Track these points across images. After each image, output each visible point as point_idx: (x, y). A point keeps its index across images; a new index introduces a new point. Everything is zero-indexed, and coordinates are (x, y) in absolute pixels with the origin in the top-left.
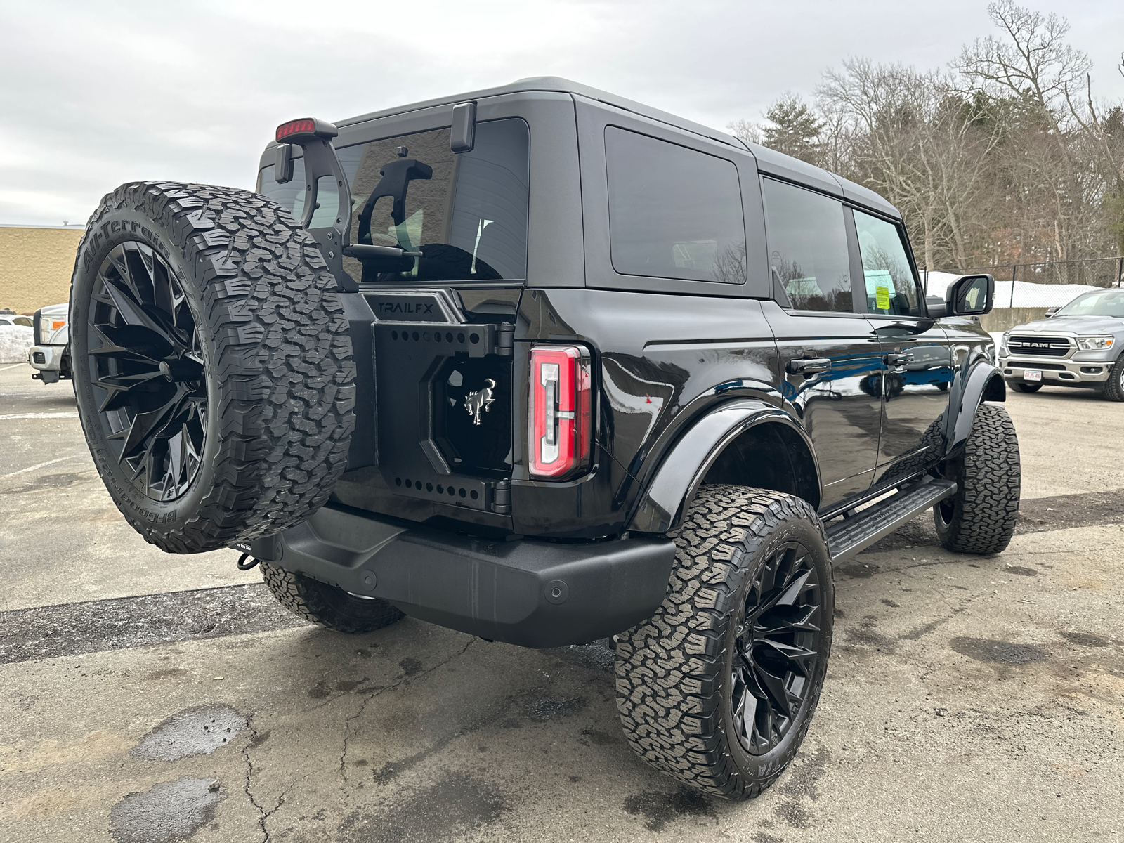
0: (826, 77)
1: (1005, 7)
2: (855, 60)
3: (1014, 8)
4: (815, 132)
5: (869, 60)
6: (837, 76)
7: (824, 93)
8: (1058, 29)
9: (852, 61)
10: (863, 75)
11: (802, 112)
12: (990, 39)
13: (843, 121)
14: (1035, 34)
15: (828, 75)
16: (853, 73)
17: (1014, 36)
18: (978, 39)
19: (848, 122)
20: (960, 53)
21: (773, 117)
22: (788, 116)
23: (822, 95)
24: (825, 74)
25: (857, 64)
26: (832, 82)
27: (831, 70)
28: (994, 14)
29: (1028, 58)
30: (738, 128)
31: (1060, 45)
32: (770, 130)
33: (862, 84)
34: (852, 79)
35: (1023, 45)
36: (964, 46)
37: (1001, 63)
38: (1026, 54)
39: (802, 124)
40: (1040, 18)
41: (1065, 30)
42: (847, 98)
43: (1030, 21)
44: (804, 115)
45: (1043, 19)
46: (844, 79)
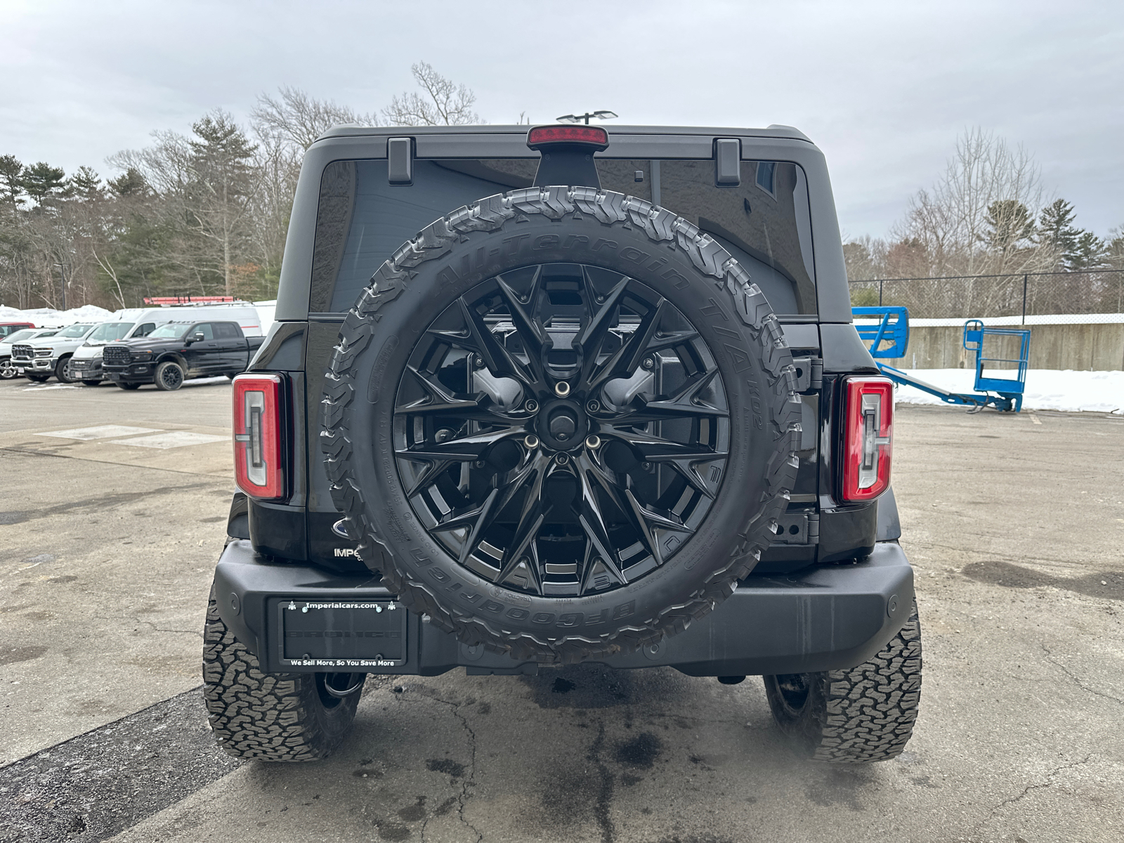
0: (263, 101)
1: (426, 70)
2: (291, 90)
3: (433, 73)
4: (246, 154)
5: (305, 93)
6: (274, 102)
7: (262, 116)
8: (467, 99)
9: (288, 91)
10: (300, 106)
11: (232, 132)
12: (416, 96)
13: (281, 147)
14: (450, 99)
15: (264, 100)
16: (290, 102)
17: (434, 97)
18: (405, 94)
19: (286, 148)
20: (391, 103)
21: (198, 131)
22: (216, 133)
23: (260, 118)
24: (261, 99)
25: (293, 95)
26: (268, 107)
27: (267, 95)
28: (417, 74)
29: (446, 119)
30: (164, 138)
31: (470, 112)
32: (197, 144)
33: (299, 114)
34: (289, 108)
35: (442, 107)
36: (395, 97)
37: (425, 118)
38: (445, 115)
39: (231, 143)
40: (453, 87)
41: (473, 101)
42: (285, 125)
43: (446, 87)
44: (233, 135)
45: (455, 87)
46: (281, 106)
